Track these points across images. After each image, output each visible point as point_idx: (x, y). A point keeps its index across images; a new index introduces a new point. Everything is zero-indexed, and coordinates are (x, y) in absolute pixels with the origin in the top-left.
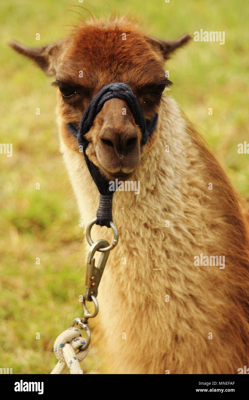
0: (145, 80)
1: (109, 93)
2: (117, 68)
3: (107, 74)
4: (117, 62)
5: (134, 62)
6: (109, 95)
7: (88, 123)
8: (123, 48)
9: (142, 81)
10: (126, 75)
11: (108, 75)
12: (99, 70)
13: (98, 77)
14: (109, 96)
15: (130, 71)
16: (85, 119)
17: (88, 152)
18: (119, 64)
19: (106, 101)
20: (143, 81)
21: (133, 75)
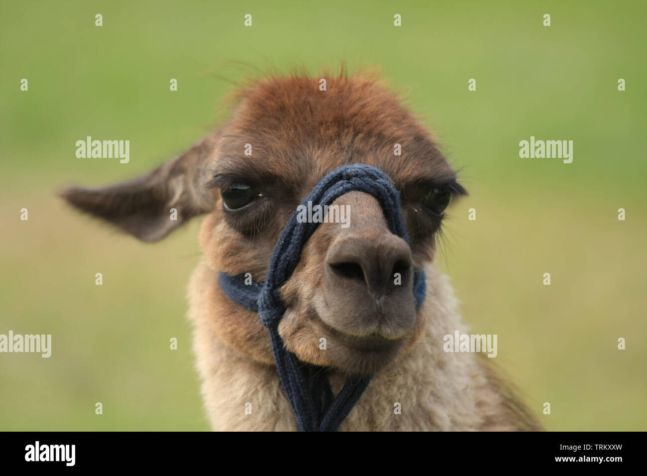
0: (412, 171)
1: (340, 182)
2: (352, 142)
3: (332, 151)
4: (351, 129)
5: (387, 133)
6: (342, 185)
7: (288, 258)
8: (363, 106)
9: (408, 171)
10: (372, 157)
11: (336, 154)
12: (313, 147)
13: (311, 159)
14: (341, 188)
15: (381, 151)
16: (282, 249)
17: (284, 328)
18: (356, 135)
19: (334, 200)
20: (410, 172)
21: (388, 157)
